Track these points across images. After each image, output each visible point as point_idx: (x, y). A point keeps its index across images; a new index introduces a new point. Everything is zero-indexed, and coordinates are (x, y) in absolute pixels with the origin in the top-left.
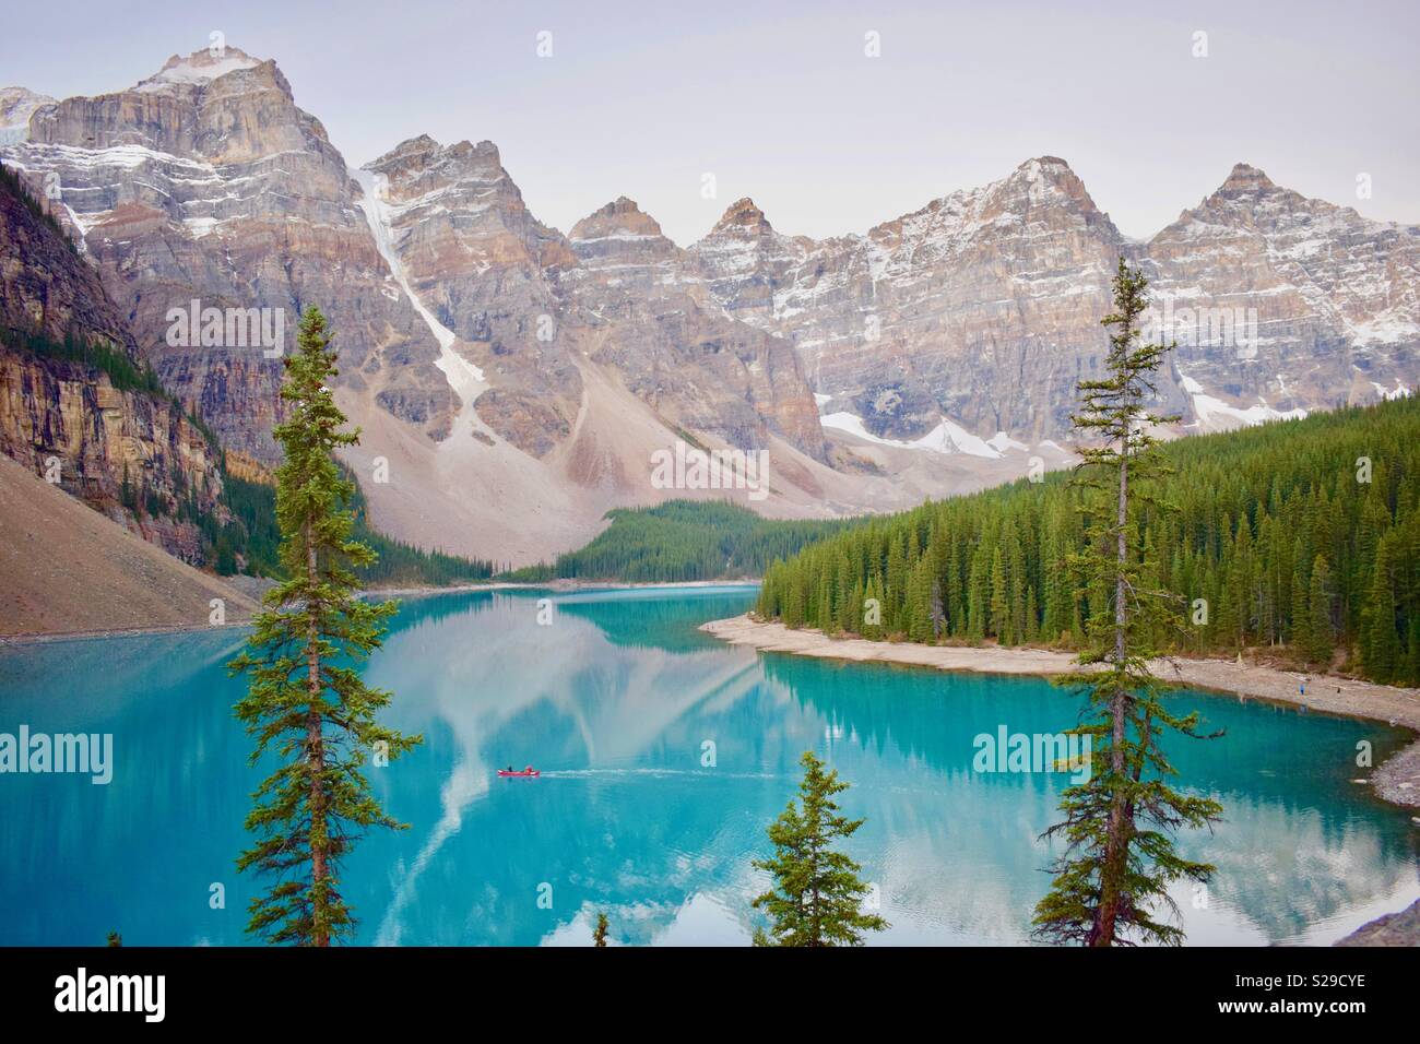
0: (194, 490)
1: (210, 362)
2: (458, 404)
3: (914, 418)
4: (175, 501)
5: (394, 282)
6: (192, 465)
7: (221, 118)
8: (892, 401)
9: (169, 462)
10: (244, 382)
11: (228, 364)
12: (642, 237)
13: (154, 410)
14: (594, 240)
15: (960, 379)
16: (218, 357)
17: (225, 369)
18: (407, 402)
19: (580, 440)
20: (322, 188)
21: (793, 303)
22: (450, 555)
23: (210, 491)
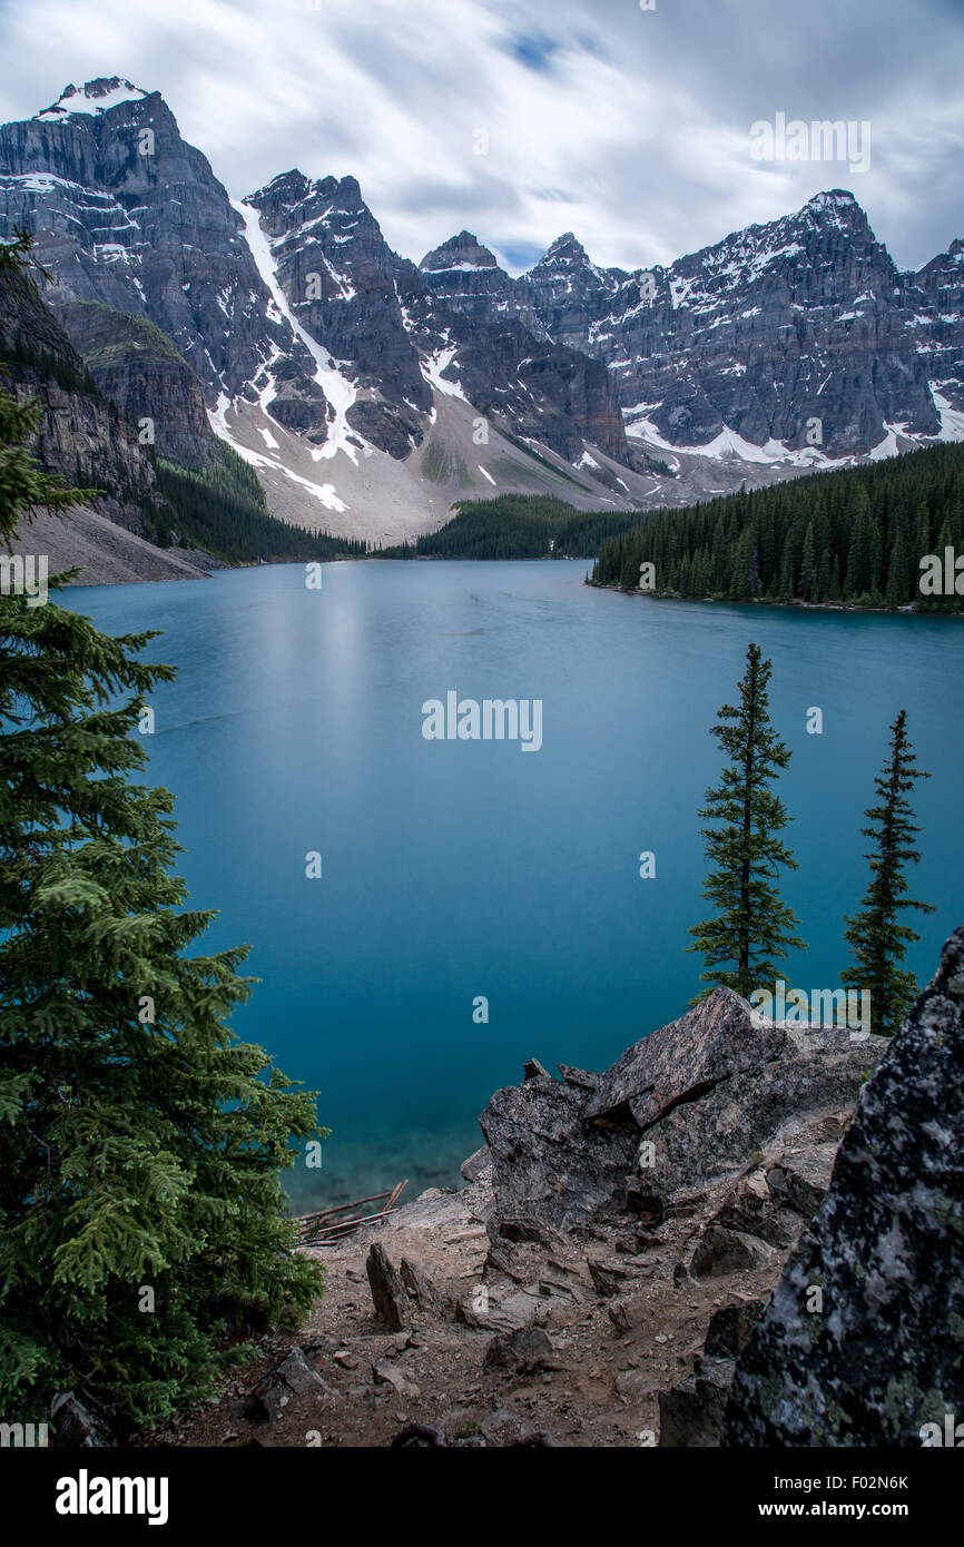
0: (133, 478)
1: (130, 374)
2: (333, 413)
3: (701, 430)
4: (119, 487)
5: (275, 307)
6: (131, 457)
7: (117, 150)
8: (683, 415)
9: (112, 454)
10: (160, 391)
11: (146, 375)
12: (481, 268)
13: (96, 410)
14: (440, 271)
15: (741, 397)
16: (137, 369)
17: (143, 379)
18: (292, 411)
19: (432, 445)
20: (211, 219)
21: (603, 330)
22: (334, 536)
23: (145, 479)
